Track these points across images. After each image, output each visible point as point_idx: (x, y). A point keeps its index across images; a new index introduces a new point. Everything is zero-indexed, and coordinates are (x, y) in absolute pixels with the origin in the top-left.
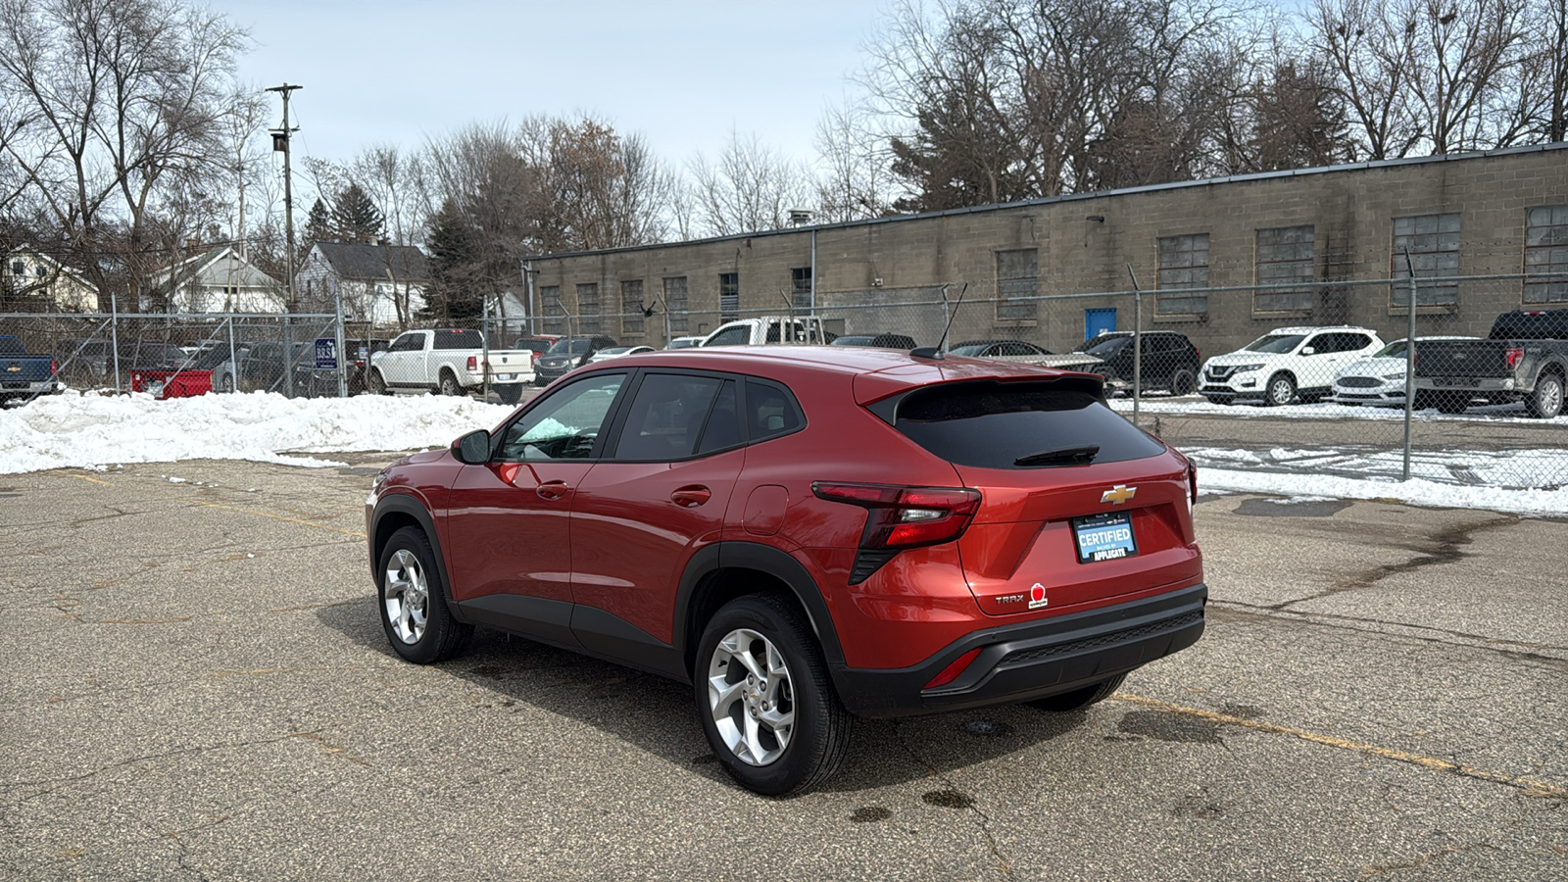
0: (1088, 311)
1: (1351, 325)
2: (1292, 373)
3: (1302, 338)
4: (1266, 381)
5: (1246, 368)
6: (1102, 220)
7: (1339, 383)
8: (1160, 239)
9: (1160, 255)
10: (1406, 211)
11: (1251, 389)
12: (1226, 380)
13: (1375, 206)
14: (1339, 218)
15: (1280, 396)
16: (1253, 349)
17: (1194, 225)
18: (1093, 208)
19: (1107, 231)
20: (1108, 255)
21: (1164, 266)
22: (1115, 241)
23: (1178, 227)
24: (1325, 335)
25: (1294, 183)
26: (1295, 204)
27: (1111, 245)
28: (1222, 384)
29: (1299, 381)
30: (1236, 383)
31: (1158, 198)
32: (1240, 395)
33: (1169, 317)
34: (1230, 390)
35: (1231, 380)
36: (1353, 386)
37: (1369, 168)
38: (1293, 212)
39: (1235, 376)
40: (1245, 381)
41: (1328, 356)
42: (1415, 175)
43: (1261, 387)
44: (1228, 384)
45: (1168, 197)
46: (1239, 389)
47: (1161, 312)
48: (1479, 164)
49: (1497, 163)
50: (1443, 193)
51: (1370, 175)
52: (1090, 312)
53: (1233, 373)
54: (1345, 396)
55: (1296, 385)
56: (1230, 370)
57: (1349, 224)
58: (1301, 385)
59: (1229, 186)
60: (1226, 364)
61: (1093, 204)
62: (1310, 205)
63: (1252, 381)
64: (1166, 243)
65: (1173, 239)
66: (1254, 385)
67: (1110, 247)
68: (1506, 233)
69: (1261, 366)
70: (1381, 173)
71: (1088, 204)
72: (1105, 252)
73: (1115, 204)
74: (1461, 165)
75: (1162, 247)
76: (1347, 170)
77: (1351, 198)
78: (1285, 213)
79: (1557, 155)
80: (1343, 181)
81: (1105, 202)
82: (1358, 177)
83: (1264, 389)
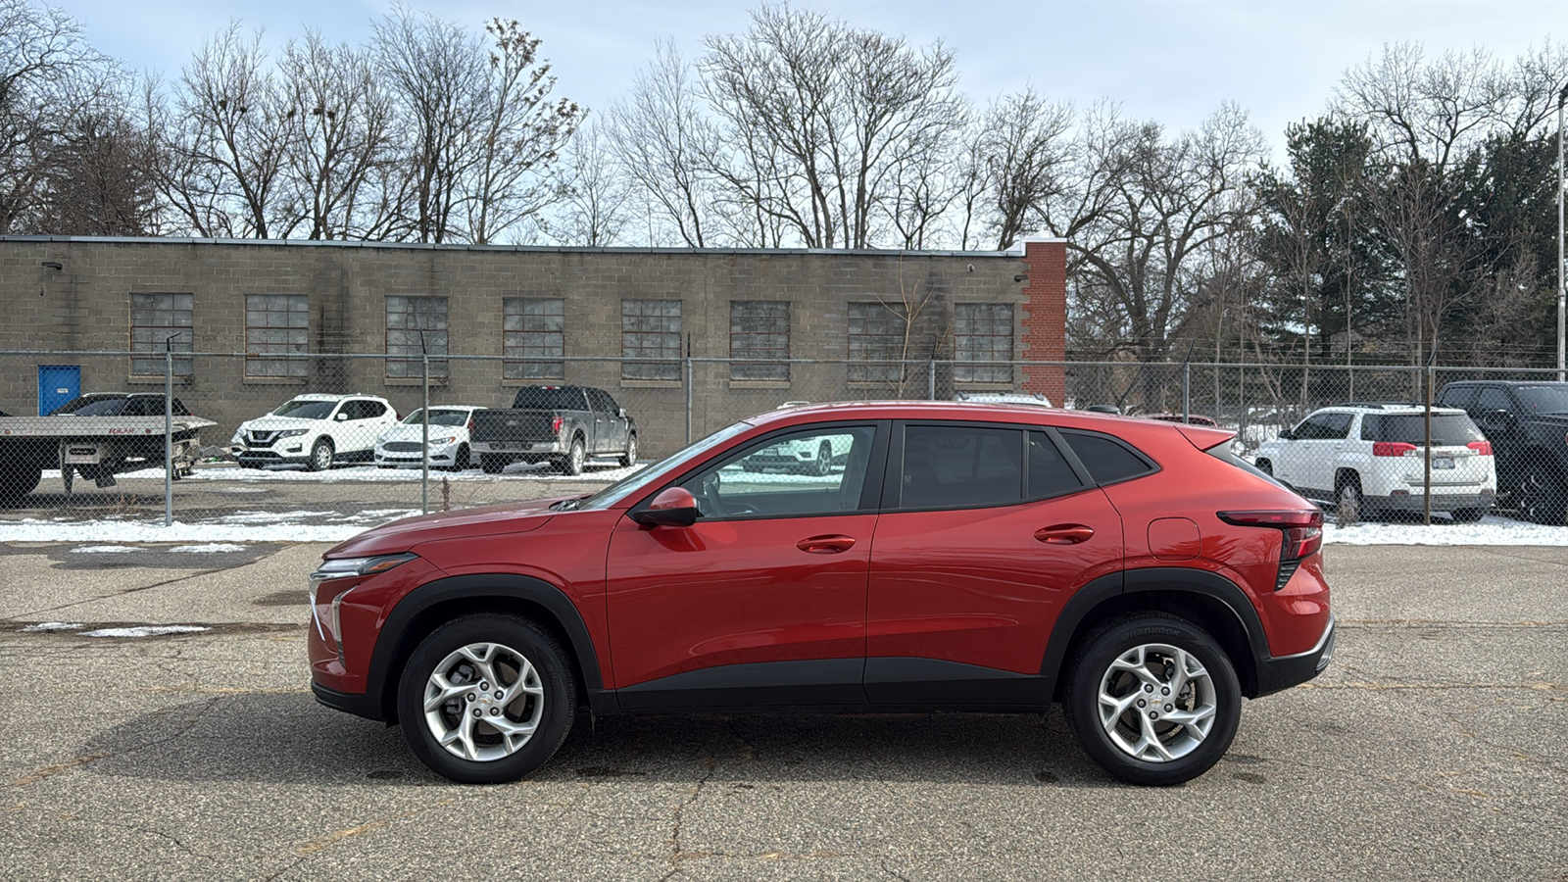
0: (42, 367)
1: (364, 393)
2: (330, 438)
3: (335, 404)
4: (311, 445)
5: (289, 433)
6: (59, 268)
7: (384, 447)
8: (132, 294)
9: (133, 312)
10: (399, 290)
11: (294, 455)
12: (270, 445)
13: (368, 283)
14: (333, 291)
15: (323, 460)
16: (281, 414)
17: (176, 283)
18: (47, 253)
19: (66, 280)
20: (68, 307)
21: (137, 323)
22: (76, 293)
23: (154, 284)
24: (351, 402)
25: (286, 253)
26: (287, 273)
27: (73, 296)
28: (267, 449)
29: (337, 446)
30: (281, 448)
31: (131, 250)
32: (285, 460)
33: (147, 378)
34: (274, 455)
35: (276, 444)
36: (401, 450)
37: (362, 247)
38: (286, 281)
39: (280, 441)
40: (291, 446)
41: (358, 422)
42: (405, 259)
43: (306, 452)
44: (273, 449)
45: (144, 251)
46: (286, 454)
47: (135, 372)
48: (462, 256)
49: (478, 257)
50: (432, 277)
51: (362, 254)
52: (44, 369)
53: (277, 438)
54: (391, 459)
55: (334, 449)
56: (274, 434)
57: (344, 297)
58: (339, 450)
59: (213, 247)
60: (270, 429)
61: (47, 249)
62: (303, 275)
63: (298, 446)
64: (141, 300)
65: (148, 296)
66: (300, 449)
67: (71, 298)
68: (487, 318)
69: (306, 431)
70: (374, 253)
71: (42, 248)
72: (63, 303)
73: (75, 251)
74: (447, 254)
75: (133, 304)
76: (340, 247)
77: (344, 273)
78: (277, 281)
79: (526, 256)
80: (336, 256)
81: (64, 248)
82: (351, 254)
83: (309, 454)
